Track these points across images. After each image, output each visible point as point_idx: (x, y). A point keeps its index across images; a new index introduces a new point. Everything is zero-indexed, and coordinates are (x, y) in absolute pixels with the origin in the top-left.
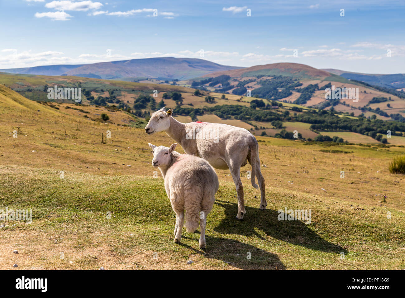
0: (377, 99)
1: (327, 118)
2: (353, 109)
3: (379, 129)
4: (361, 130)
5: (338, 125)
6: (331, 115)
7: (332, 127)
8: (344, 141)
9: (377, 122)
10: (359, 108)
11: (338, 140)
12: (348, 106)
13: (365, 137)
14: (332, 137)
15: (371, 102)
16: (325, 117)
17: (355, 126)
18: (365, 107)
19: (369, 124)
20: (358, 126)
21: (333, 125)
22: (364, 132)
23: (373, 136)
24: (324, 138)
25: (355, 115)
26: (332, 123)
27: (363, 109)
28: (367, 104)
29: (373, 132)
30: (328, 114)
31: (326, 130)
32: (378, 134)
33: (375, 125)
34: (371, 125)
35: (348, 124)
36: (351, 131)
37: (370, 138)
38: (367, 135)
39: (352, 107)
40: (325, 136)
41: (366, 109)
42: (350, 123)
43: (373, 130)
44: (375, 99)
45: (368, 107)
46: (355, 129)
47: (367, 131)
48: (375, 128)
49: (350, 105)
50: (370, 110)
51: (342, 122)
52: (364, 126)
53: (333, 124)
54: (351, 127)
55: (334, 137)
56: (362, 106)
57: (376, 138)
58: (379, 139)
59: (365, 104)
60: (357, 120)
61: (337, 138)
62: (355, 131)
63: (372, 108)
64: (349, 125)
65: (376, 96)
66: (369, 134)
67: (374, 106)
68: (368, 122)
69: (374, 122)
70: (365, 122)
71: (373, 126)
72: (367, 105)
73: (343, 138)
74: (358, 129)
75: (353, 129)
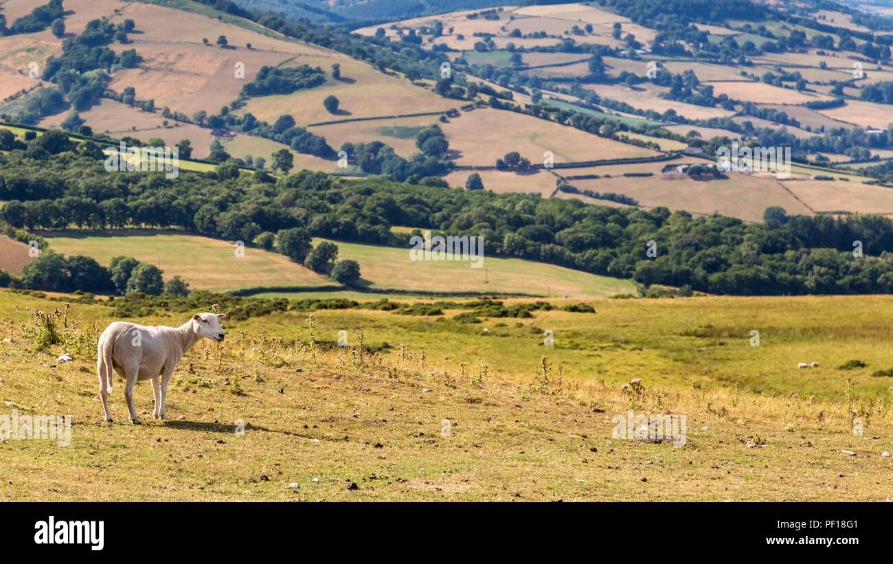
0: (278, 73)
1: (73, 170)
2: (172, 122)
3: (317, 219)
4: (239, 223)
5: (131, 204)
6: (86, 154)
7: (101, 215)
8: (167, 278)
9: (303, 185)
10: (201, 120)
11: (136, 273)
12: (150, 108)
13: (260, 254)
14: (105, 262)
15: (252, 91)
16: (65, 163)
17: (206, 206)
18: (225, 111)
19: (268, 194)
20: (223, 206)
21: (107, 203)
22: (253, 234)
23: (296, 251)
24: (70, 268)
25: (193, 156)
26: (98, 194)
27: (219, 125)
28: (236, 98)
29: (295, 230)
30: (77, 152)
31: (73, 226)
32: (316, 242)
33: (297, 196)
34: (278, 200)
35: (174, 198)
36: (192, 230)
37: (283, 261)
38: (268, 246)
39: (167, 114)
40: (72, 259)
41: (232, 121)
42: (185, 193)
43: (291, 223)
44: (270, 76)
45: (239, 114)
46: (212, 221)
47: (264, 229)
48: (297, 212)
49: (156, 104)
50: (250, 125)
51: (144, 188)
52: (247, 207)
53: (108, 197)
54: (190, 210)
55: (115, 262)
56: (214, 111)
57: (307, 260)
58: (321, 264)
59: (228, 99)
60: (212, 176)
61: (130, 266)
62: (211, 231)
63: (260, 118)
64: (180, 200)
65: (273, 62)
66: (276, 244)
67: (267, 110)
68: (265, 185)
69: (289, 185)
70: (249, 184)
71: (290, 203)
72: (236, 106)
73: (160, 267)
74: (225, 218)
75: (202, 219)
